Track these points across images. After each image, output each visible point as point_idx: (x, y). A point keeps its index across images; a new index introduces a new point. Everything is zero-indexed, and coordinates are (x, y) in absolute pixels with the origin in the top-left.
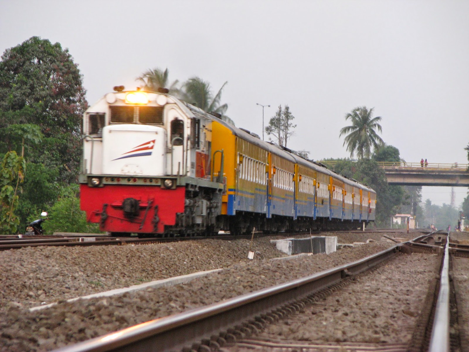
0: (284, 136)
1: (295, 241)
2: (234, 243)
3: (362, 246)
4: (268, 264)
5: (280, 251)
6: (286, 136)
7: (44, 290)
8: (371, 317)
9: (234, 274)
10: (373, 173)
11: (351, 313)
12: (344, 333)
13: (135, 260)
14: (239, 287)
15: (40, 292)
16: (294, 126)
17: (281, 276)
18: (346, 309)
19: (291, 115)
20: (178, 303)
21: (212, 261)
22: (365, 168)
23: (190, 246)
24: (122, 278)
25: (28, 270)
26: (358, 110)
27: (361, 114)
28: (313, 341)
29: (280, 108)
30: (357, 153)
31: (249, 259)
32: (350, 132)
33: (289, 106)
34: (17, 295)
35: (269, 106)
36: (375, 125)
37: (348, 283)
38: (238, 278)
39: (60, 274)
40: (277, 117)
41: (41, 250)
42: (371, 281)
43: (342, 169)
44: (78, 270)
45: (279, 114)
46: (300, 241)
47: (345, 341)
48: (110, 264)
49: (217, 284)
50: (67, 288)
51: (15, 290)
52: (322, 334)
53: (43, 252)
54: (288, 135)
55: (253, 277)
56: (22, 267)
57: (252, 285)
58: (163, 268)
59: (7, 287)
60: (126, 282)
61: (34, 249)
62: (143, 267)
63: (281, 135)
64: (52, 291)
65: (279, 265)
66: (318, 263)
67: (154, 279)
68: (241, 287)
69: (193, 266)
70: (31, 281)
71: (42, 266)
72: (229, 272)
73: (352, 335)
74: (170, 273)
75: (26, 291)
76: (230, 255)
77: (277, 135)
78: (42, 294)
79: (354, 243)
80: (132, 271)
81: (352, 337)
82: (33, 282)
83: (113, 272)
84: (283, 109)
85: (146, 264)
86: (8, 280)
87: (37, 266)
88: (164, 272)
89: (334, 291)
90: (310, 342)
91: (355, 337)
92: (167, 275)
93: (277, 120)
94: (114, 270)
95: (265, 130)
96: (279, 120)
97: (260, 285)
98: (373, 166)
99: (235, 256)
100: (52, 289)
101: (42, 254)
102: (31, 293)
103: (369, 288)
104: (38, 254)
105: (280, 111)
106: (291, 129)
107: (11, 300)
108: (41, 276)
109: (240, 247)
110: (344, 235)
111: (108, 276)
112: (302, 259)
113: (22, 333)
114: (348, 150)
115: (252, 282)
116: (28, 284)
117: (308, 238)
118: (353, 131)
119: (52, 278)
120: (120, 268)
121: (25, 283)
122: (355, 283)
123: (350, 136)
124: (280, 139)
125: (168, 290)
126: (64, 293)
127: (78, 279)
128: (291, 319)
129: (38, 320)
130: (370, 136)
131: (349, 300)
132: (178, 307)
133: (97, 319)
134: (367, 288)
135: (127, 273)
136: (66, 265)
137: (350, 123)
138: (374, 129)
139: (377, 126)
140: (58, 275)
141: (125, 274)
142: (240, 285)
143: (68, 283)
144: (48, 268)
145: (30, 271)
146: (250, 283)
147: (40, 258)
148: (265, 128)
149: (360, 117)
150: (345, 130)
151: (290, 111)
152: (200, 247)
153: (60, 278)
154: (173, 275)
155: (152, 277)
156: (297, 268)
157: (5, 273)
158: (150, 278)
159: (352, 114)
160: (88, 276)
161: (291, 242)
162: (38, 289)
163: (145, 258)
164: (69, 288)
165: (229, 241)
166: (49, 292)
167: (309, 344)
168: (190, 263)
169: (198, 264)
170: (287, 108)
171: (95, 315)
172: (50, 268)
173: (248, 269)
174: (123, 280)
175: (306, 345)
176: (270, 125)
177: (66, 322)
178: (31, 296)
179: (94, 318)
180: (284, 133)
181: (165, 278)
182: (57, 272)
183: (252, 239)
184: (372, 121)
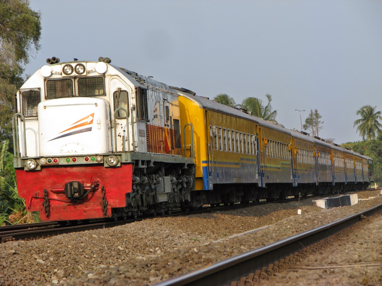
0: (316, 130)
1: (329, 199)
2: (287, 204)
3: (374, 199)
4: (309, 216)
5: (320, 208)
6: (317, 130)
7: (159, 247)
8: (378, 244)
9: (286, 225)
10: (379, 149)
11: (365, 242)
12: (359, 256)
13: (221, 222)
14: (289, 232)
15: (157, 249)
16: (322, 122)
17: (318, 223)
18: (362, 241)
19: (319, 115)
20: (246, 246)
21: (273, 218)
22: (372, 147)
23: (258, 209)
24: (212, 234)
25: (148, 234)
26: (365, 107)
27: (367, 110)
28: (339, 263)
29: (312, 111)
30: (367, 137)
31: (298, 214)
32: (361, 123)
33: (317, 109)
34: (142, 252)
35: (304, 111)
36: (377, 117)
37: (364, 224)
38: (289, 227)
39: (170, 235)
40: (310, 117)
41: (156, 220)
42: (380, 221)
43: (357, 149)
44: (182, 232)
45: (311, 115)
46: (333, 199)
47: (360, 261)
48: (203, 225)
49: (274, 232)
50: (175, 244)
51: (140, 248)
52: (345, 258)
53: (157, 221)
54: (319, 129)
55: (299, 225)
56: (143, 233)
57: (298, 230)
58: (240, 226)
59: (135, 247)
60: (215, 237)
61: (151, 220)
62: (226, 226)
63: (314, 129)
64: (165, 247)
65: (316, 216)
66: (344, 212)
67: (234, 233)
68: (290, 232)
69: (261, 222)
70: (150, 241)
71: (157, 231)
72: (282, 223)
73: (365, 257)
74: (245, 228)
75: (147, 248)
76: (285, 213)
77: (311, 129)
78: (158, 249)
79: (369, 197)
80: (219, 229)
81: (365, 258)
82: (152, 242)
83: (206, 231)
84: (314, 112)
85: (228, 224)
86: (135, 243)
87: (154, 231)
88: (241, 228)
89: (354, 229)
90: (336, 264)
91: (367, 258)
92: (242, 230)
93: (310, 119)
94: (206, 230)
95: (303, 127)
96: (311, 119)
97: (303, 230)
98: (378, 144)
99: (289, 213)
100: (165, 246)
101: (157, 223)
102: (151, 250)
103: (378, 225)
104: (154, 223)
105: (312, 113)
106: (320, 125)
107: (138, 256)
108: (156, 238)
109: (292, 207)
110: (362, 192)
111: (203, 234)
112: (333, 211)
113: (138, 275)
114: (361, 135)
115: (298, 229)
116: (148, 243)
117: (338, 197)
118: (363, 122)
119: (164, 239)
120: (210, 228)
121: (146, 243)
122: (369, 223)
123: (361, 125)
124: (313, 132)
125: (240, 239)
126: (173, 248)
127: (182, 238)
128: (324, 250)
129: (149, 265)
130: (375, 124)
131: (364, 235)
132: (246, 249)
133: (190, 262)
134: (376, 226)
135: (215, 231)
136: (174, 229)
137: (360, 117)
138: (377, 120)
139: (379, 117)
140: (168, 236)
141: (214, 232)
142: (289, 231)
143: (176, 241)
144: (161, 232)
145: (149, 236)
146: (296, 229)
147: (155, 226)
148: (302, 126)
149: (367, 112)
150: (357, 122)
151: (318, 112)
152: (264, 209)
153: (170, 238)
154: (247, 230)
155: (233, 232)
156: (329, 217)
157: (132, 238)
158: (232, 233)
159: (361, 110)
160: (189, 235)
161: (326, 200)
162: (155, 247)
163: (227, 220)
164: (177, 245)
165: (284, 204)
166: (163, 248)
167: (336, 266)
168: (259, 221)
169: (264, 220)
170: (316, 111)
171: (189, 259)
172: (163, 232)
173: (295, 220)
174: (213, 236)
175: (335, 266)
176: (306, 123)
177: (169, 265)
178: (151, 252)
179: (188, 261)
180: (316, 128)
181: (241, 232)
182: (168, 234)
183: (299, 201)
184: (375, 114)
